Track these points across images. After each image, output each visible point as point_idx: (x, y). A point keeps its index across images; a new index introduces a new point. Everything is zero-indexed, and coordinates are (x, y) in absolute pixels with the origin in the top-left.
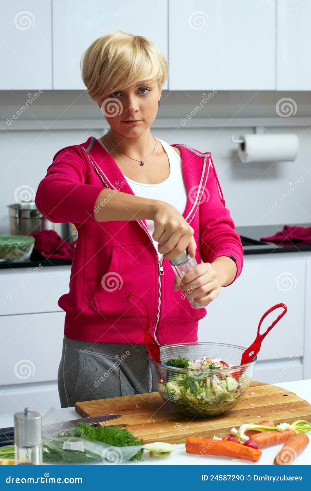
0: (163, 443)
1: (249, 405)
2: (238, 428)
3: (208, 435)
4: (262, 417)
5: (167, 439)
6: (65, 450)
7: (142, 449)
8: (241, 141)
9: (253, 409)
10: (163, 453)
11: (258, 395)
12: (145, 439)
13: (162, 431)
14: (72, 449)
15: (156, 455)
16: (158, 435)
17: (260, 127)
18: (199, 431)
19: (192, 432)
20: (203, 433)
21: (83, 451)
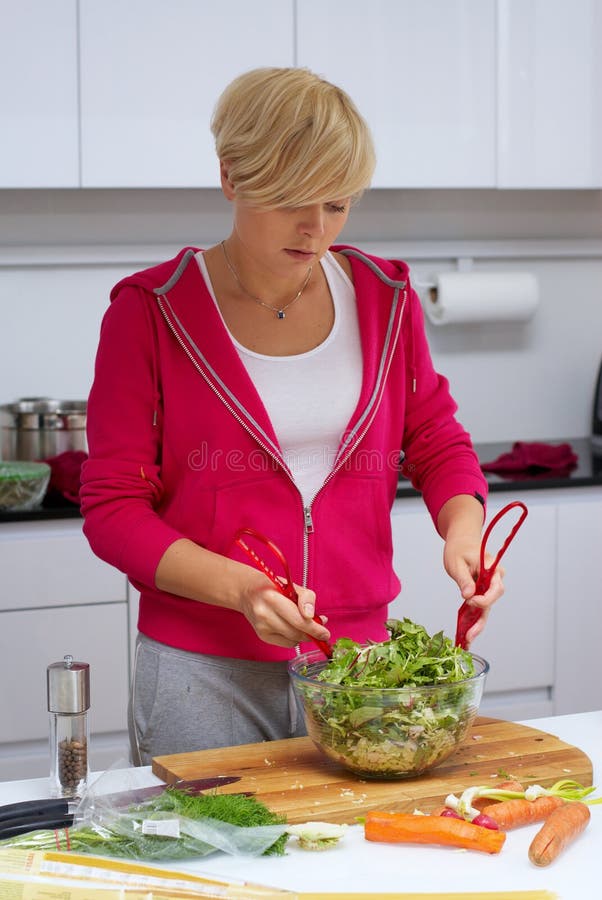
0: (321, 823)
1: (475, 757)
2: (458, 796)
3: (403, 808)
4: (499, 776)
5: (330, 816)
6: (146, 836)
7: (286, 834)
8: (432, 285)
9: (483, 764)
10: (324, 840)
11: (488, 740)
12: (289, 817)
13: (317, 803)
14: (158, 834)
15: (310, 845)
16: (311, 809)
17: (466, 258)
18: (385, 801)
19: (373, 804)
20: (395, 806)
21: (179, 836)
